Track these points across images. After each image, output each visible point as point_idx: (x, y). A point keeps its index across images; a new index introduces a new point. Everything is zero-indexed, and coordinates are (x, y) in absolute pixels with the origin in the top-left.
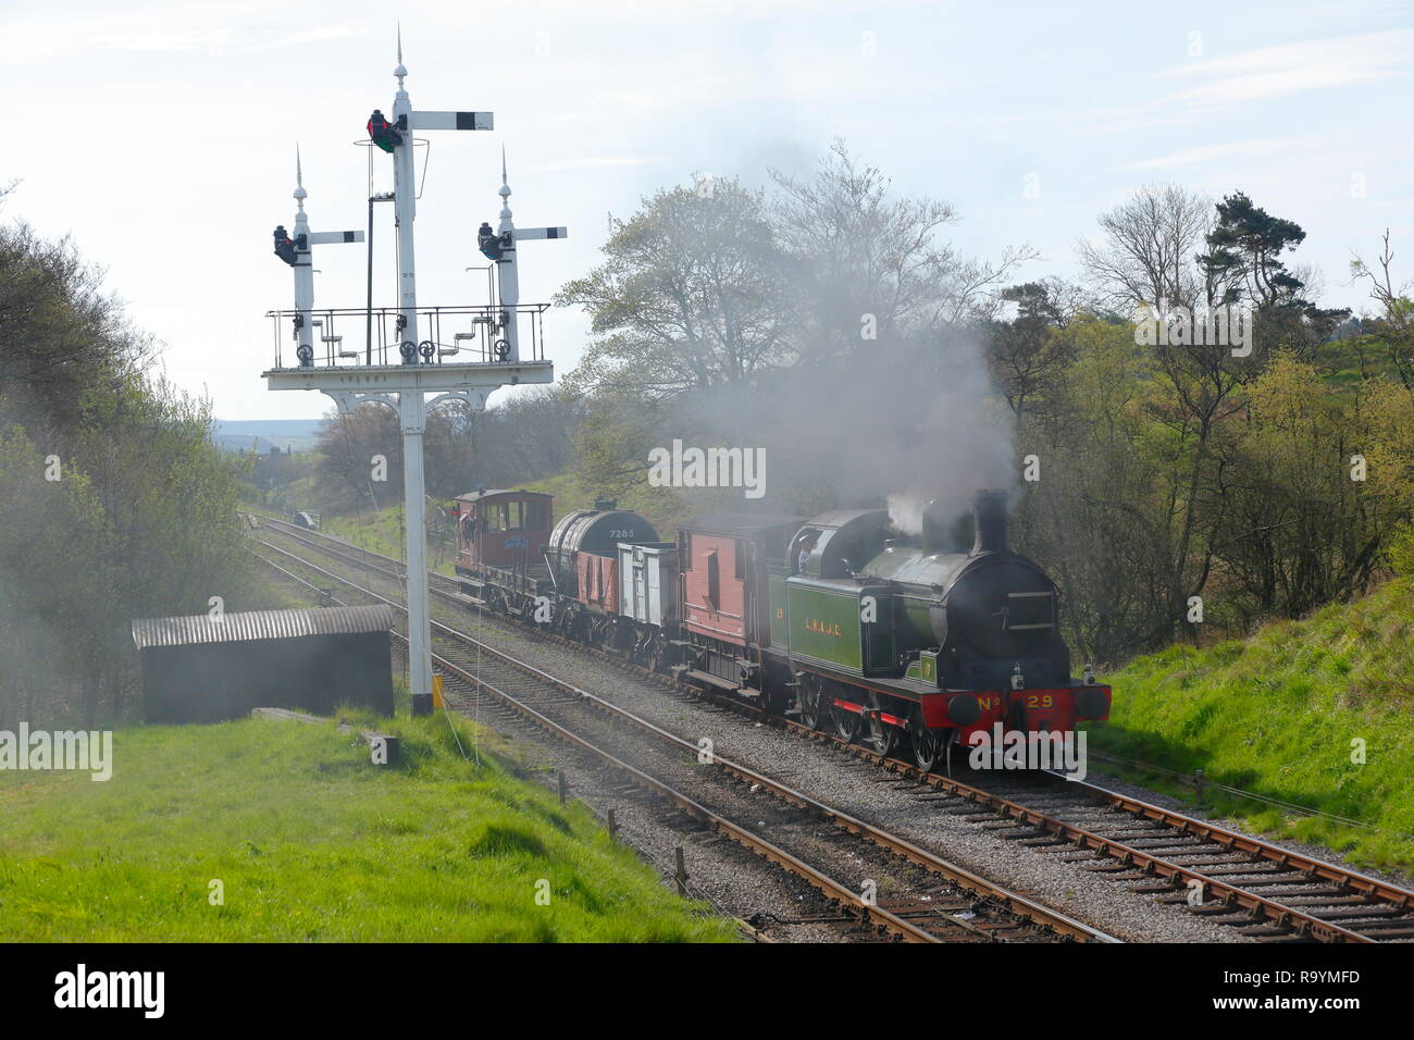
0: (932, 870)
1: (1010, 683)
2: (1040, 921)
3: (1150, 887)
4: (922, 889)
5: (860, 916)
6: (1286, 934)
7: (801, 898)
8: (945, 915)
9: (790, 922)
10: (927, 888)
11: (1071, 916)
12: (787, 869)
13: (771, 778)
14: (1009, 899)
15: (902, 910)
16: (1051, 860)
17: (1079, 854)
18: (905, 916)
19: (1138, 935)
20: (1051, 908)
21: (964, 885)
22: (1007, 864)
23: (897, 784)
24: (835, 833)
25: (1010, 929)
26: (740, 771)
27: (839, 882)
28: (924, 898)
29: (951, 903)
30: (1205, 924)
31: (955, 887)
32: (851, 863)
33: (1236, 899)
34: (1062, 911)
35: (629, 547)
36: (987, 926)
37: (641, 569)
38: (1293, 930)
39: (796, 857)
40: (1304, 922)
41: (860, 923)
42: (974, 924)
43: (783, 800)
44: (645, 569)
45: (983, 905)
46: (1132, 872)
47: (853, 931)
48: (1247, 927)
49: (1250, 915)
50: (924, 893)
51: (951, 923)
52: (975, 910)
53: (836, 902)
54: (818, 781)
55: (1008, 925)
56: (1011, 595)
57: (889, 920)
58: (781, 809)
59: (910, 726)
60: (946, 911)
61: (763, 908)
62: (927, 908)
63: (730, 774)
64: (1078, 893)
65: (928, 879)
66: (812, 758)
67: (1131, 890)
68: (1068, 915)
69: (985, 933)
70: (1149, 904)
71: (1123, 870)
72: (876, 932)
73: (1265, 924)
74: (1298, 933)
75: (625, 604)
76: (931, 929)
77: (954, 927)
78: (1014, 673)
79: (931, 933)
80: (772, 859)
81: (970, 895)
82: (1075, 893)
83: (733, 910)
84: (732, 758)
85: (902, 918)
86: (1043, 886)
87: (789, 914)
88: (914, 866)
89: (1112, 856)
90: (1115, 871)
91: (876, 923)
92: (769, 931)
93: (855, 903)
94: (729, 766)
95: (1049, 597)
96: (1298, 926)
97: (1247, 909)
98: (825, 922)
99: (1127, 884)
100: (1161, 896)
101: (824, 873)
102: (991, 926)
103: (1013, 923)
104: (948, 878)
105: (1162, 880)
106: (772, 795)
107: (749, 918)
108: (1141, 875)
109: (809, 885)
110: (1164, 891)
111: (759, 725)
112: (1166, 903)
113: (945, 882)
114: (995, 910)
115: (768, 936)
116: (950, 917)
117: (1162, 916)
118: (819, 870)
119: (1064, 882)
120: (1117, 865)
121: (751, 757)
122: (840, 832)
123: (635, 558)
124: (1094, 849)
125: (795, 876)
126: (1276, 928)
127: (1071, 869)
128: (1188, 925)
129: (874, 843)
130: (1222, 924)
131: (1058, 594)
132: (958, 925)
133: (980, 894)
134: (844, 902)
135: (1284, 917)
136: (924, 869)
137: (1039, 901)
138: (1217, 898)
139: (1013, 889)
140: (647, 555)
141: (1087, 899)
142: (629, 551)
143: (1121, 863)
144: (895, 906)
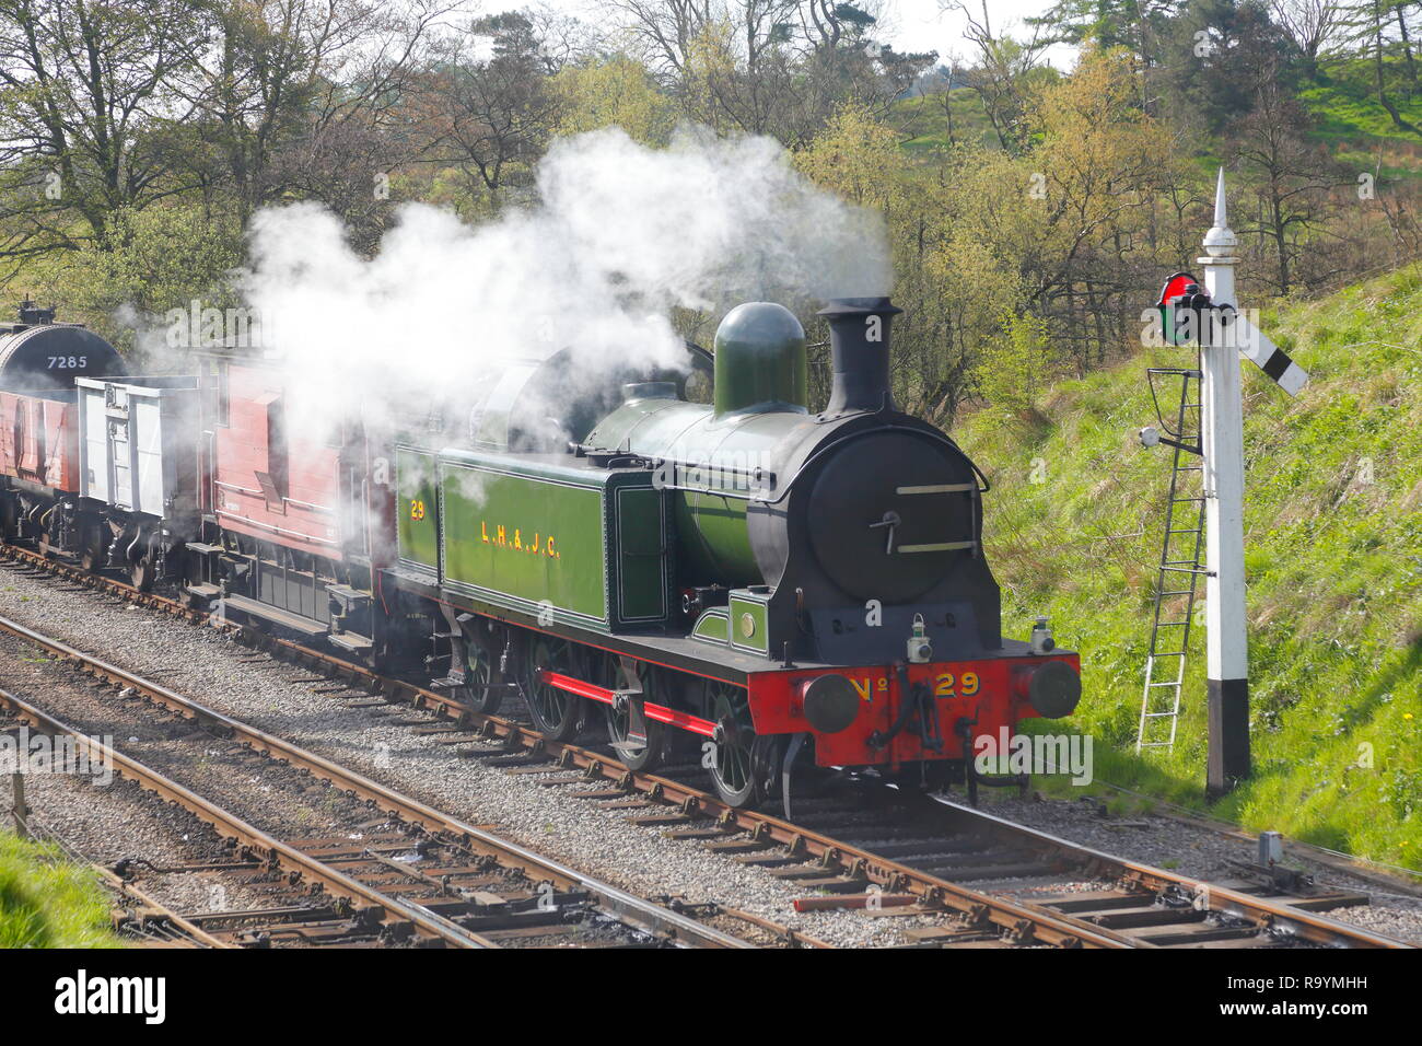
0: (364, 797)
1: (904, 649)
2: (508, 864)
3: (656, 817)
4: (351, 823)
5: (266, 861)
6: (833, 875)
7: (186, 837)
8: (381, 858)
9: (170, 870)
10: (357, 823)
11: (551, 857)
12: (167, 799)
13: (147, 679)
14: (467, 837)
15: (323, 852)
16: (525, 784)
17: (564, 775)
18: (327, 861)
19: (639, 881)
20: (523, 846)
21: (408, 818)
22: (467, 789)
23: (319, 686)
24: (234, 751)
25: (468, 874)
26: (105, 670)
27: (238, 816)
28: (353, 836)
29: (390, 841)
30: (727, 865)
31: (396, 820)
32: (254, 790)
33: (770, 831)
34: (538, 850)
35: (100, 385)
36: (437, 871)
37: (122, 421)
38: (842, 870)
39: (179, 782)
40: (856, 860)
41: (265, 870)
42: (419, 869)
43: (163, 708)
44: (130, 423)
45: (433, 844)
46: (633, 798)
47: (256, 881)
48: (782, 868)
49: (786, 852)
50: (353, 830)
51: (391, 869)
52: (422, 850)
53: (233, 843)
54: (211, 682)
55: (466, 870)
56: (902, 491)
57: (305, 865)
58: (162, 720)
59: (726, 736)
60: (383, 852)
61: (133, 852)
62: (357, 849)
63: (91, 675)
64: (561, 826)
65: (360, 810)
66: (204, 651)
67: (630, 822)
68: (546, 855)
69: (434, 880)
70: (654, 840)
71: (622, 795)
72: (287, 882)
73: (806, 864)
74: (848, 875)
75: (89, 478)
76: (362, 877)
77: (393, 874)
78: (911, 633)
79: (361, 881)
80: (146, 786)
81: (416, 832)
82: (556, 827)
83: (91, 855)
84: (93, 652)
85: (324, 863)
86: (514, 818)
87: (170, 859)
88: (341, 794)
89: (606, 778)
90: (610, 797)
91: (287, 869)
92: (141, 882)
93: (259, 843)
94: (88, 663)
95: (967, 493)
96: (849, 864)
97: (783, 844)
98: (218, 869)
99: (625, 814)
100: (670, 829)
101: (217, 804)
102: (441, 872)
103: (473, 867)
104: (386, 808)
105: (673, 808)
106: (148, 701)
107: (114, 865)
108: (644, 803)
109: (196, 821)
110: (674, 822)
111: (132, 607)
112: (676, 838)
113: (381, 814)
114: (448, 850)
115: (140, 889)
116: (388, 860)
117: (670, 855)
118: (212, 801)
119: (542, 813)
120: (613, 789)
121: (121, 651)
122: (240, 750)
123: (111, 402)
124: (583, 768)
125: (177, 808)
126: (819, 869)
127: (551, 797)
128: (705, 867)
129: (287, 763)
130: (748, 864)
131: (982, 486)
132: (398, 871)
133: (429, 830)
134: (244, 842)
135: (831, 853)
136: (353, 797)
137: (507, 838)
138: (745, 830)
139: (473, 823)
140: (134, 399)
141: (572, 833)
142: (99, 392)
143: (618, 786)
144: (313, 847)
